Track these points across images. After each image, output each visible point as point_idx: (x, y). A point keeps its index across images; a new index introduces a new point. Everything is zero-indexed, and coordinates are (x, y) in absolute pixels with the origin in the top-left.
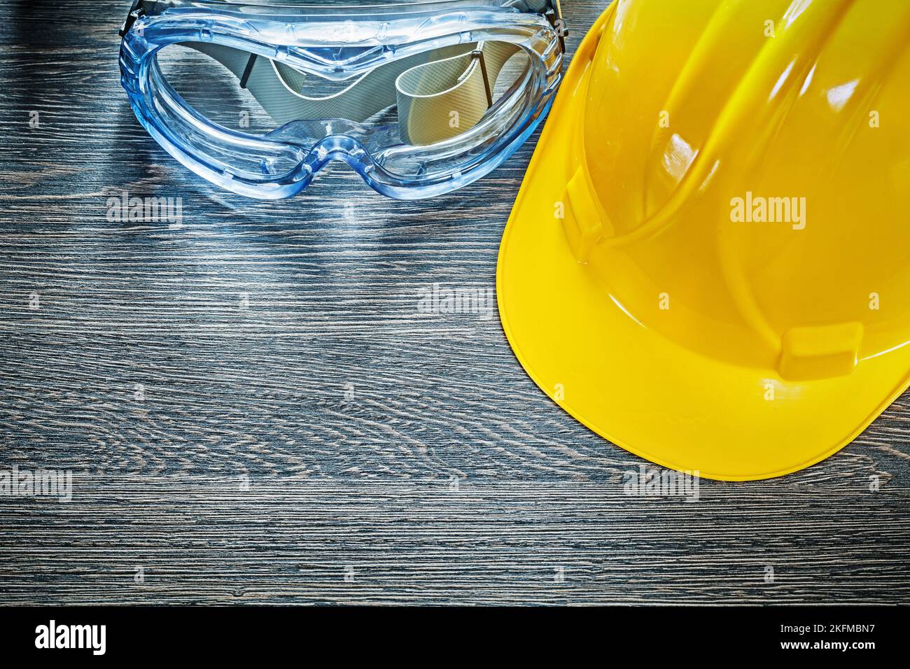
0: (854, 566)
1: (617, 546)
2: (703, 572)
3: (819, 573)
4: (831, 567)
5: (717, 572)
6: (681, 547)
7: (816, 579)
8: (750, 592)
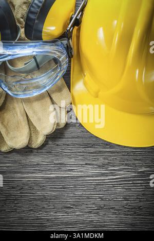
0: (134, 152)
1: (68, 145)
2: (92, 153)
3: (124, 154)
4: (127, 152)
5: (95, 153)
6: (86, 145)
7: (123, 155)
8: (104, 159)
